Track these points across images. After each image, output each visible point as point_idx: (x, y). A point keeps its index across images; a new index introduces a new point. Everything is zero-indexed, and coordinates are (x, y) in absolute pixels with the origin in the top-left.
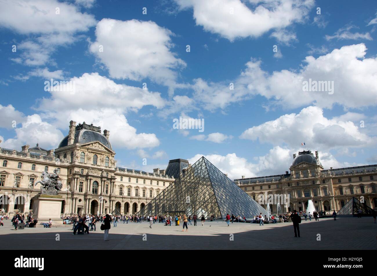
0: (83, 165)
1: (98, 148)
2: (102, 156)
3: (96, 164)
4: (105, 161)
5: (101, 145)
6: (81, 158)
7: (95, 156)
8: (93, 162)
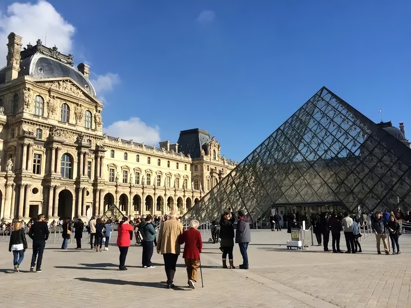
0: (40, 120)
1: (70, 91)
2: (79, 107)
3: (68, 121)
4: (84, 118)
5: (76, 86)
6: (35, 107)
7: (65, 108)
8: (62, 117)
